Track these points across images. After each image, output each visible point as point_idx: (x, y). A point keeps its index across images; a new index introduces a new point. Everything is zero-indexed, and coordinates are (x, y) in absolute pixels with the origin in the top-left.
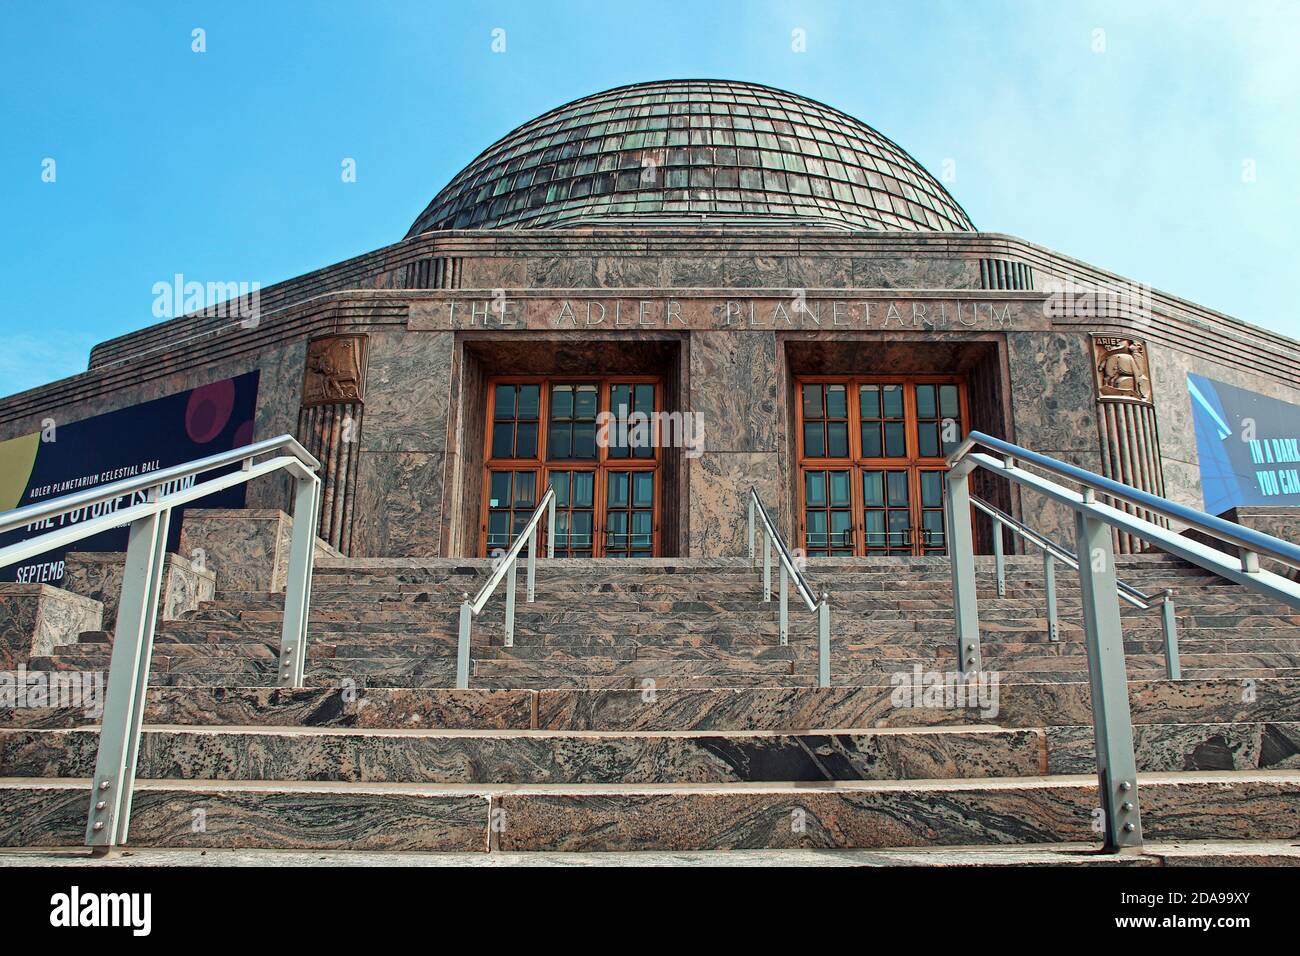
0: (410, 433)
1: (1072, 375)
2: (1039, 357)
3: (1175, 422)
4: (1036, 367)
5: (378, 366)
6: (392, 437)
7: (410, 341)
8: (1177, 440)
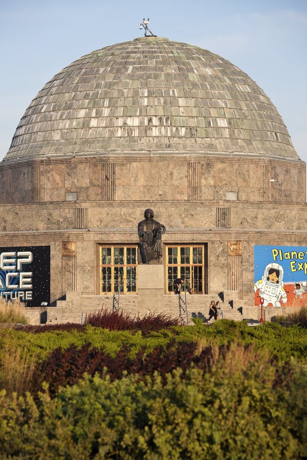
0: (87, 262)
1: (223, 250)
2: (216, 246)
3: (248, 258)
4: (216, 248)
5: (79, 248)
6: (83, 264)
7: (85, 243)
8: (248, 262)
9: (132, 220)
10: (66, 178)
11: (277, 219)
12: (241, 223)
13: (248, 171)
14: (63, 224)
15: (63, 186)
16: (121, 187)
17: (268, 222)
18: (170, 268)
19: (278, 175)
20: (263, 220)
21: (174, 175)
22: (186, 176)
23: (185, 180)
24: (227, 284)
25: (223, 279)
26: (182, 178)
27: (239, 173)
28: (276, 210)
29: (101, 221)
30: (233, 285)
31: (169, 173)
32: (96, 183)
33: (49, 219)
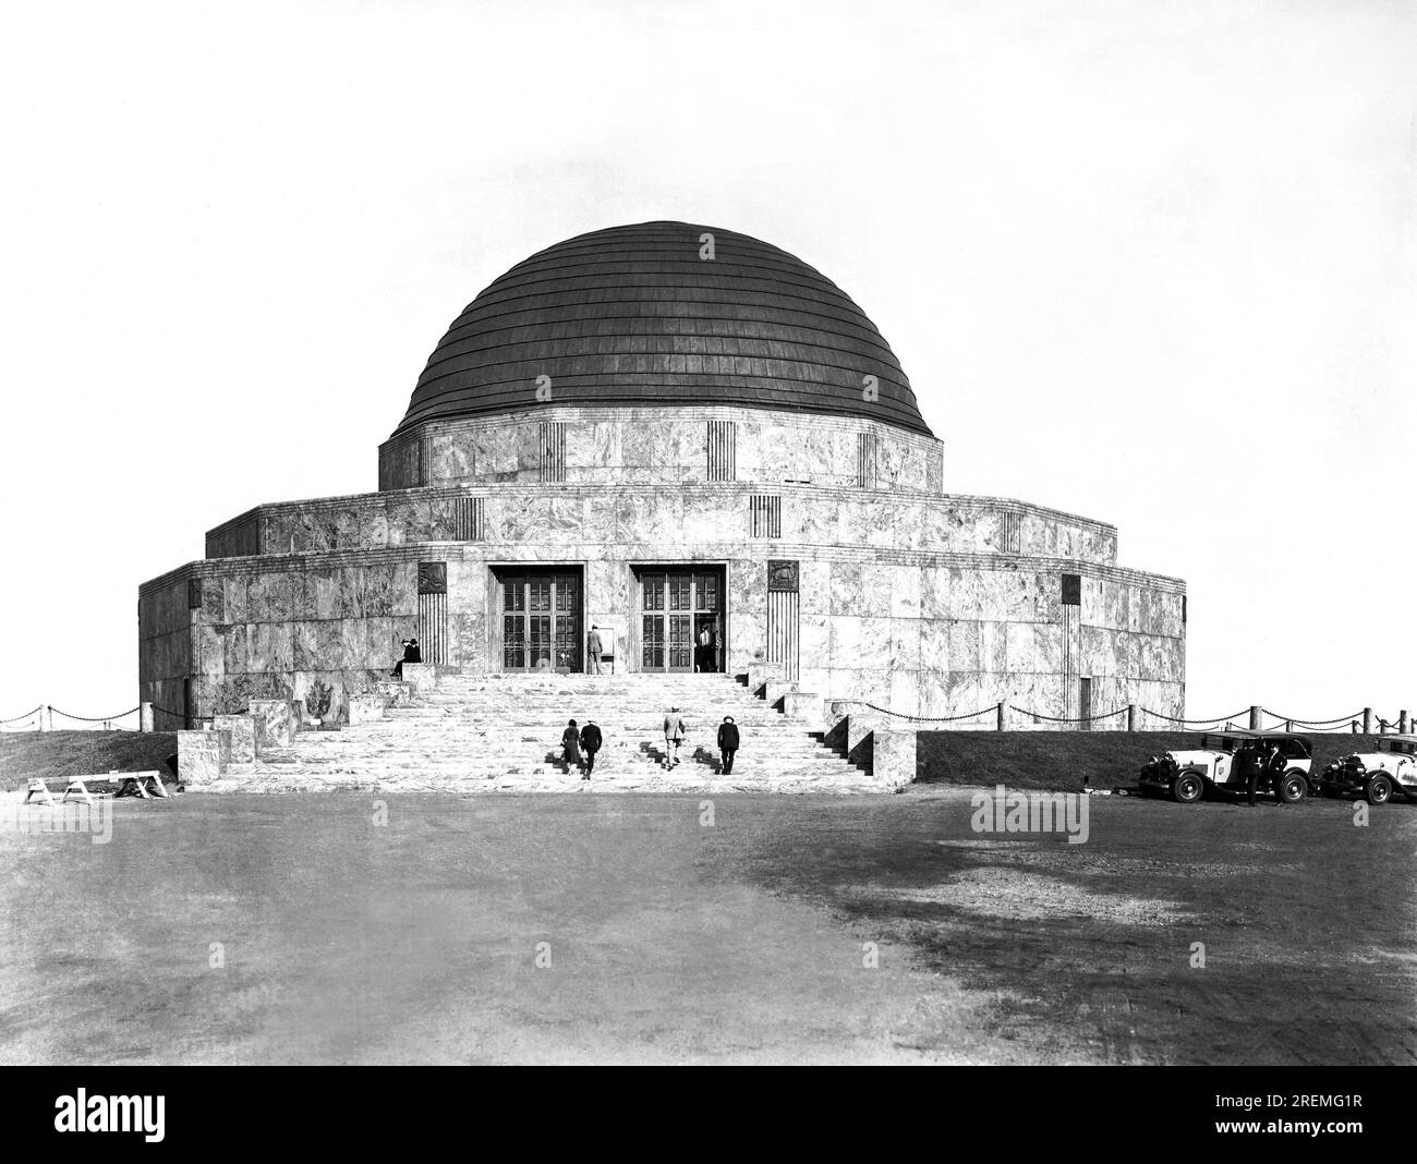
0: (468, 606)
1: (758, 579)
2: (744, 571)
3: (811, 596)
4: (742, 575)
5: (452, 577)
6: (461, 608)
7: (465, 565)
8: (812, 605)
9: (574, 521)
10: (477, 457)
11: (879, 525)
12: (803, 530)
13: (829, 443)
14: (436, 532)
15: (472, 472)
16: (577, 470)
17: (860, 530)
18: (647, 619)
19: (889, 456)
20: (850, 525)
21: (681, 446)
22: (704, 449)
23: (703, 456)
24: (765, 651)
25: (758, 640)
26: (696, 452)
27: (812, 447)
28: (876, 506)
29: (511, 525)
30: (779, 654)
31: (671, 442)
32: (530, 463)
33: (410, 524)
